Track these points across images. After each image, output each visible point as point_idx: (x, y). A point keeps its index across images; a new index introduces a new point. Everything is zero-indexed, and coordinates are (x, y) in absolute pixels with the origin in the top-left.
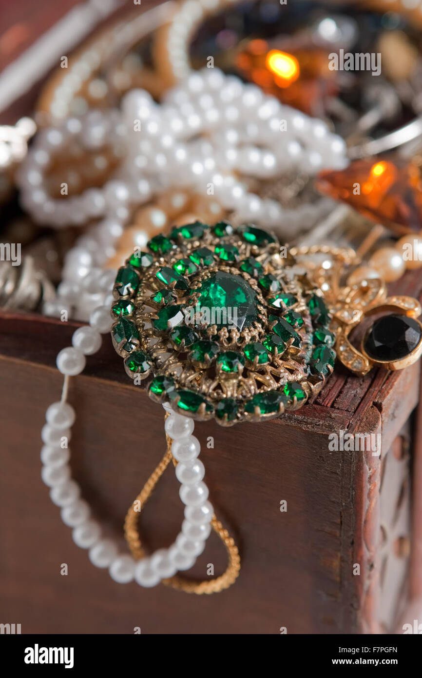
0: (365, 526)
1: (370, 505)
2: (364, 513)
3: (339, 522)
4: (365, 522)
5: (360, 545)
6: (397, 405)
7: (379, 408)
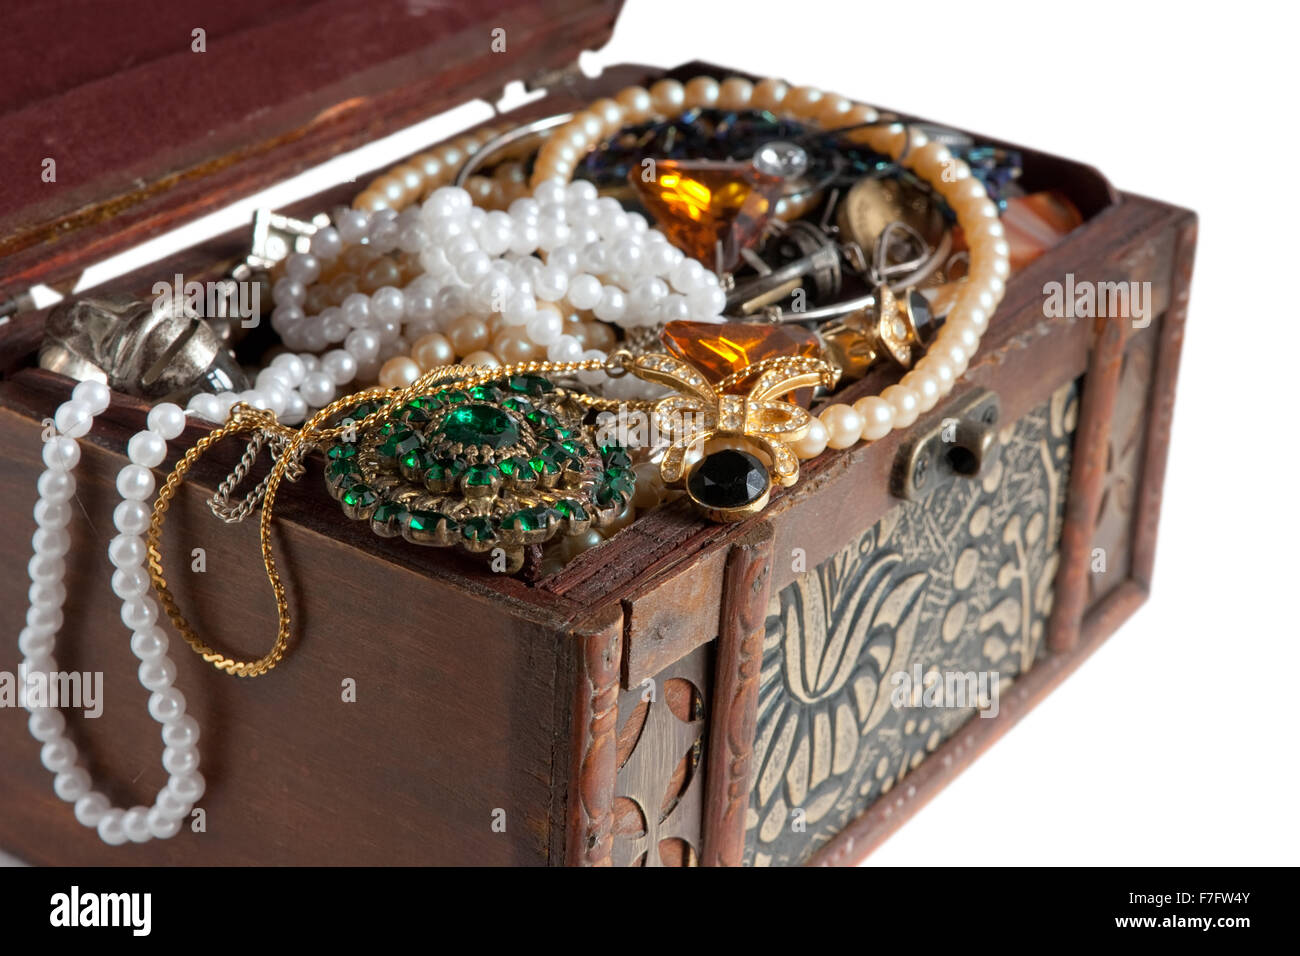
0: (584, 773)
1: (593, 744)
2: (583, 754)
3: (550, 762)
4: (585, 766)
5: (576, 803)
6: (666, 623)
7: (628, 609)
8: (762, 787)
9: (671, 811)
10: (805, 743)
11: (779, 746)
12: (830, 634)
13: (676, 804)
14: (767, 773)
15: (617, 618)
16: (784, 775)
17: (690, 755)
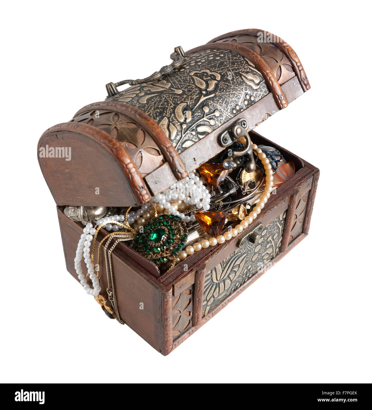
6: (182, 285)
7: (173, 286)
8: (207, 298)
9: (186, 308)
10: (218, 289)
11: (211, 291)
12: (223, 271)
13: (187, 307)
14: (208, 296)
15: (170, 289)
16: (213, 294)
17: (190, 299)
